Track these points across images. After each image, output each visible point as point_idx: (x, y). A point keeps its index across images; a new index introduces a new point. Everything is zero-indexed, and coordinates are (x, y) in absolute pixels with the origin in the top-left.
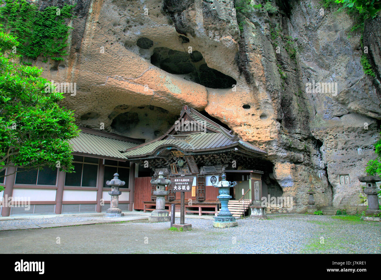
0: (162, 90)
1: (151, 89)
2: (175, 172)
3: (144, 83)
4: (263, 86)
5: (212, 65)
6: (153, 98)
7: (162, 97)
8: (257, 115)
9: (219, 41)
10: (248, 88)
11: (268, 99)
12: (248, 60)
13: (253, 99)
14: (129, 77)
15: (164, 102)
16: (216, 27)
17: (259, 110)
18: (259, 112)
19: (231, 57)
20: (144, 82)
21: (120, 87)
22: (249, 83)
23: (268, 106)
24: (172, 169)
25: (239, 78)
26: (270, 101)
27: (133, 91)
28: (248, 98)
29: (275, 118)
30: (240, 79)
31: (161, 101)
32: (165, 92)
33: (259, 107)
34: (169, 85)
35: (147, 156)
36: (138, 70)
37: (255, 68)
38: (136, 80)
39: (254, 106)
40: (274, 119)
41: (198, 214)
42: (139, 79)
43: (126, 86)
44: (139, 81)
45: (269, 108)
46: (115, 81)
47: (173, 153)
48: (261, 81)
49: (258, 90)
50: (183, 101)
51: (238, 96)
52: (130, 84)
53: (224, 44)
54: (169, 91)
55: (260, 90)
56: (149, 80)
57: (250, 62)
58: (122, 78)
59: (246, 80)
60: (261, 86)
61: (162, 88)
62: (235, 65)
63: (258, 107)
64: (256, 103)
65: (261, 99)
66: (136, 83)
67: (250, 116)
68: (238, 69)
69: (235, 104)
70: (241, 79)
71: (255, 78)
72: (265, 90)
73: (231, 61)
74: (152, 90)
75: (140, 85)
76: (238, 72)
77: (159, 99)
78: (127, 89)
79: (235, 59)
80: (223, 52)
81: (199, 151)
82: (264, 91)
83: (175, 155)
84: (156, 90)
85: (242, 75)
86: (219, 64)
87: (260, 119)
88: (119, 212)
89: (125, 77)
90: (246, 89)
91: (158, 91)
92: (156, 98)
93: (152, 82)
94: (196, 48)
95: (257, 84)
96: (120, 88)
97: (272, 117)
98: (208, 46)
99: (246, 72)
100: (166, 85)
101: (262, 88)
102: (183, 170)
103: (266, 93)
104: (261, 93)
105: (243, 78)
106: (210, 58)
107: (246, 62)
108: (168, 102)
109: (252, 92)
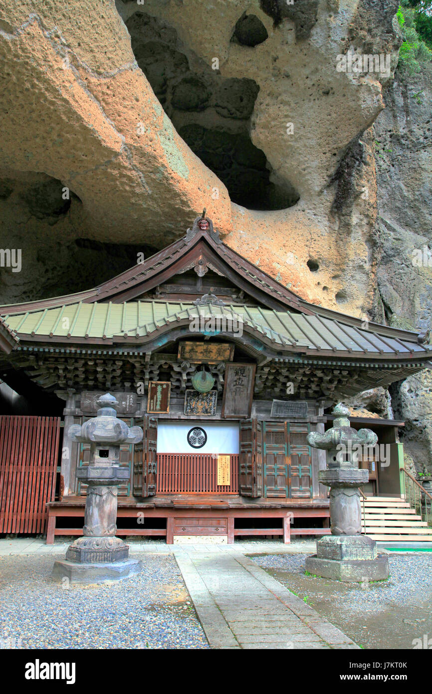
0: (149, 150)
1: (120, 131)
2: (158, 407)
3: (107, 104)
4: (366, 229)
5: (275, 136)
6: (110, 162)
7: (134, 168)
8: (332, 291)
9: (355, 82)
10: (327, 223)
11: (366, 259)
12: (361, 157)
13: (333, 251)
14: (85, 59)
15: (128, 188)
16: (371, 44)
17: (336, 281)
18: (334, 286)
19: (346, 134)
20: (110, 100)
21: (50, 76)
22: (335, 213)
23: (359, 276)
24: (152, 398)
25: (321, 192)
26: (367, 267)
27: (80, 113)
28: (323, 248)
29: (367, 306)
30: (319, 195)
31: (124, 180)
32: (155, 158)
33: (339, 273)
34: (167, 142)
35: (116, 345)
36: (110, 52)
37: (368, 181)
38: (94, 80)
39: (331, 268)
40: (362, 308)
41: (280, 538)
42: (103, 81)
43: (67, 84)
44: (100, 88)
45: (358, 281)
46: (45, 42)
47: (188, 349)
48: (367, 216)
49: (349, 233)
50: (184, 203)
51: (302, 235)
52: (76, 84)
53: (361, 95)
54: (165, 160)
55: (353, 235)
56: (126, 103)
57: (364, 166)
58: (67, 50)
59: (335, 201)
60: (360, 226)
61: (150, 143)
62: (335, 159)
63: (337, 273)
64: (339, 262)
65: (352, 257)
66: (91, 91)
67: (320, 289)
68: (332, 171)
69: (294, 251)
70: (322, 197)
71: (357, 205)
72: (365, 240)
73: (335, 146)
74: (120, 137)
75: (96, 104)
76: (327, 179)
77: (126, 172)
78: (66, 96)
79: (350, 143)
80: (334, 115)
81: (330, 355)
82: (362, 240)
83: (187, 355)
84: (131, 142)
85: (332, 188)
86: (296, 140)
87: (334, 301)
88: (124, 554)
89: (77, 51)
90: (319, 224)
91: (136, 149)
92: (119, 166)
93: (130, 112)
94: (261, 73)
95: (355, 219)
96: (47, 81)
97: (360, 303)
98: (309, 83)
99: (348, 183)
100: (162, 139)
101: (360, 233)
102: (193, 404)
103: (365, 247)
104: (353, 242)
105: (329, 197)
106: (286, 116)
107: (357, 160)
108: (137, 190)
109: (334, 235)
